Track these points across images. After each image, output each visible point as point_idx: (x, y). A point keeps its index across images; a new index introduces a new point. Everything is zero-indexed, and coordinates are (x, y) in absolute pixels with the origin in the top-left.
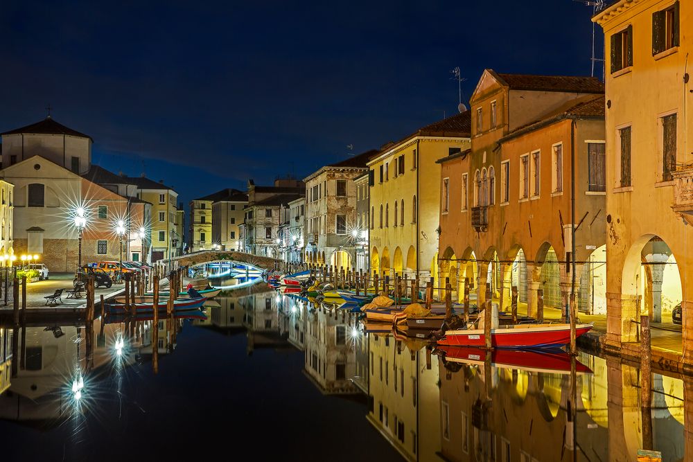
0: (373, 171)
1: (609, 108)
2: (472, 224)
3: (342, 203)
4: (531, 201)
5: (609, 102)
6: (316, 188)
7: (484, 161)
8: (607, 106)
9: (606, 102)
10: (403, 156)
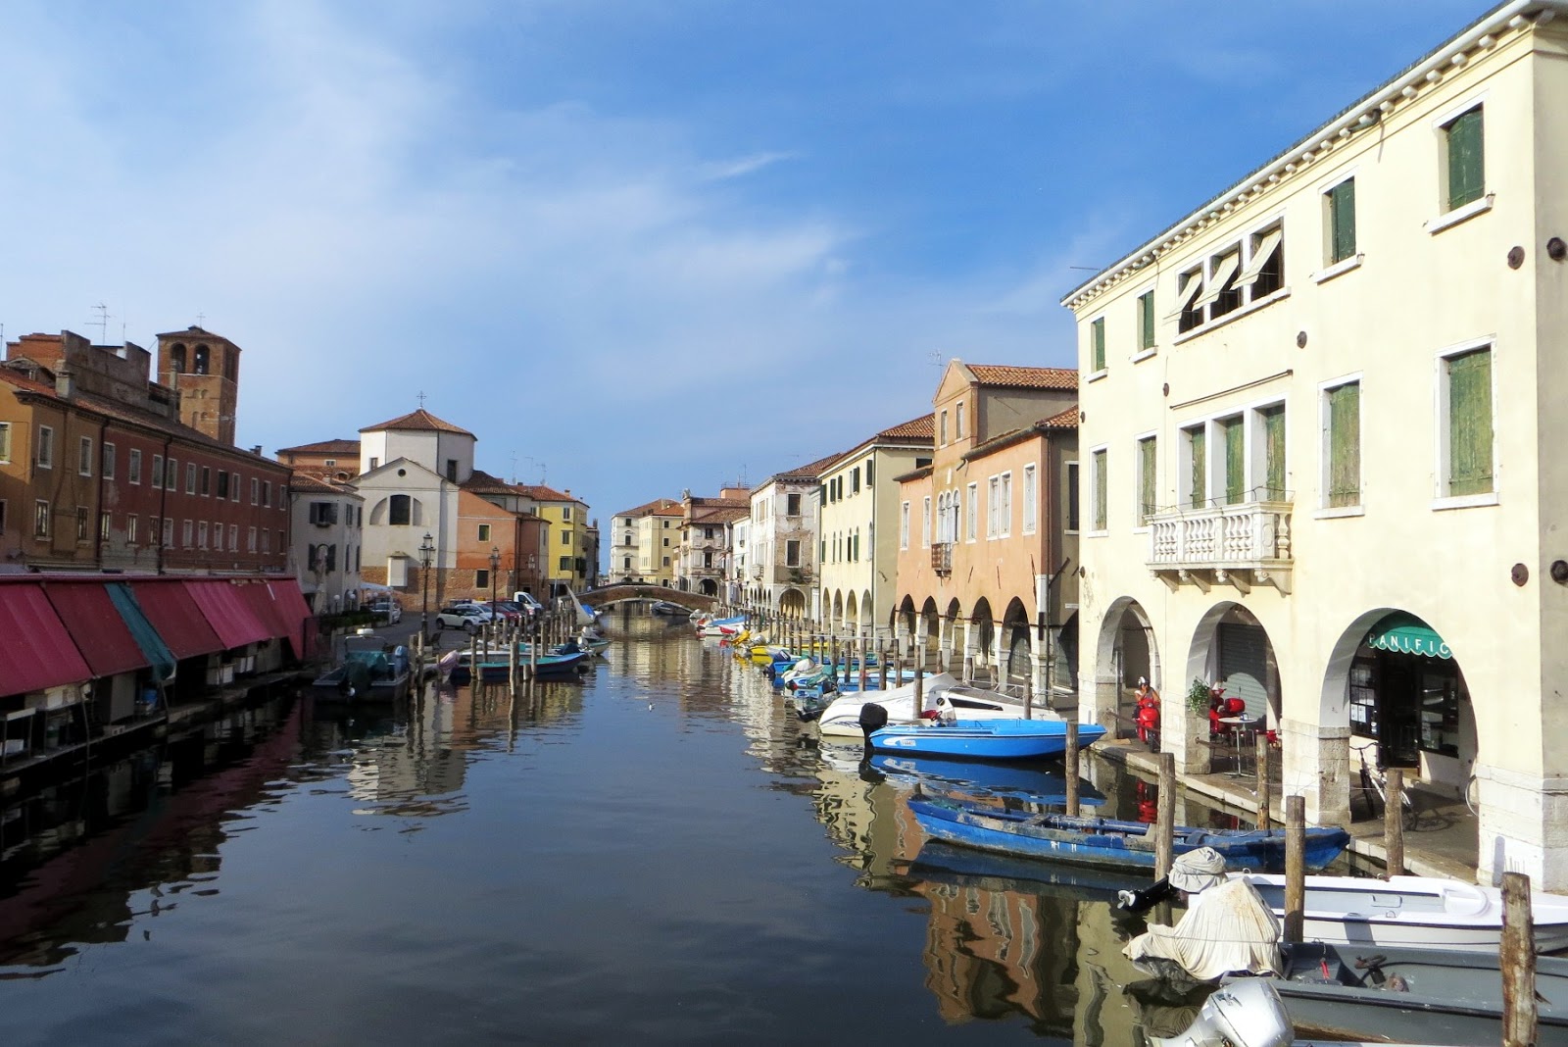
0: (825, 486)
1: (1083, 422)
2: (933, 566)
3: (793, 525)
4: (1000, 540)
5: (1083, 414)
6: (762, 502)
7: (949, 482)
8: (1080, 420)
9: (1080, 414)
10: (858, 468)
